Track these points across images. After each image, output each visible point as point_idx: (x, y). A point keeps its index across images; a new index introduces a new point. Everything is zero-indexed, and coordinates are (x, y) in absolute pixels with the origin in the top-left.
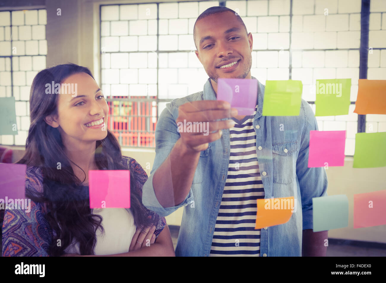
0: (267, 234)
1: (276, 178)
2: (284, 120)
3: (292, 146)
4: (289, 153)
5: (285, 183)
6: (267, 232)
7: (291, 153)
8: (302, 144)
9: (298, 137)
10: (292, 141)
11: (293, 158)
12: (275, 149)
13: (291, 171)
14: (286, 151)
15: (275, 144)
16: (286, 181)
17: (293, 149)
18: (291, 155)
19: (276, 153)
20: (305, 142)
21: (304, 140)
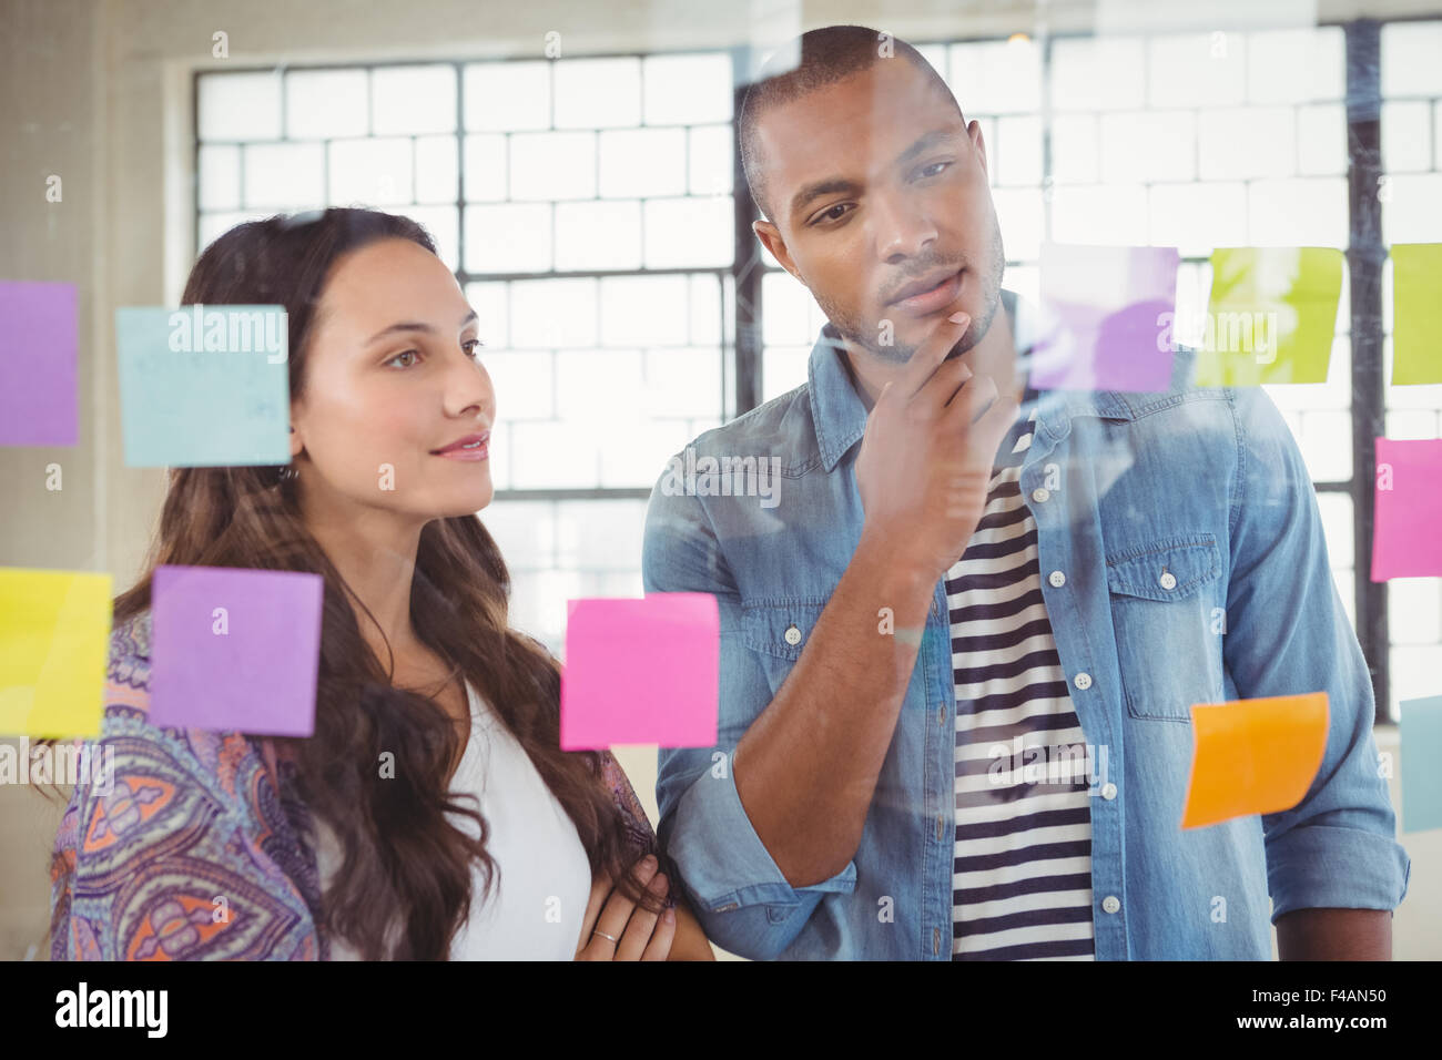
0: (1119, 933)
1: (1137, 695)
2: (1150, 459)
3: (1193, 560)
4: (1183, 591)
5: (1178, 715)
6: (1117, 923)
7: (1189, 588)
8: (1238, 550)
9: (1214, 523)
10: (1193, 540)
11: (1202, 611)
12: (1123, 577)
13: (1200, 663)
14: (1168, 581)
15: (1120, 556)
16: (1180, 708)
17: (1198, 570)
18: (1190, 597)
19: (1127, 593)
20: (1246, 538)
21: (1244, 531)
